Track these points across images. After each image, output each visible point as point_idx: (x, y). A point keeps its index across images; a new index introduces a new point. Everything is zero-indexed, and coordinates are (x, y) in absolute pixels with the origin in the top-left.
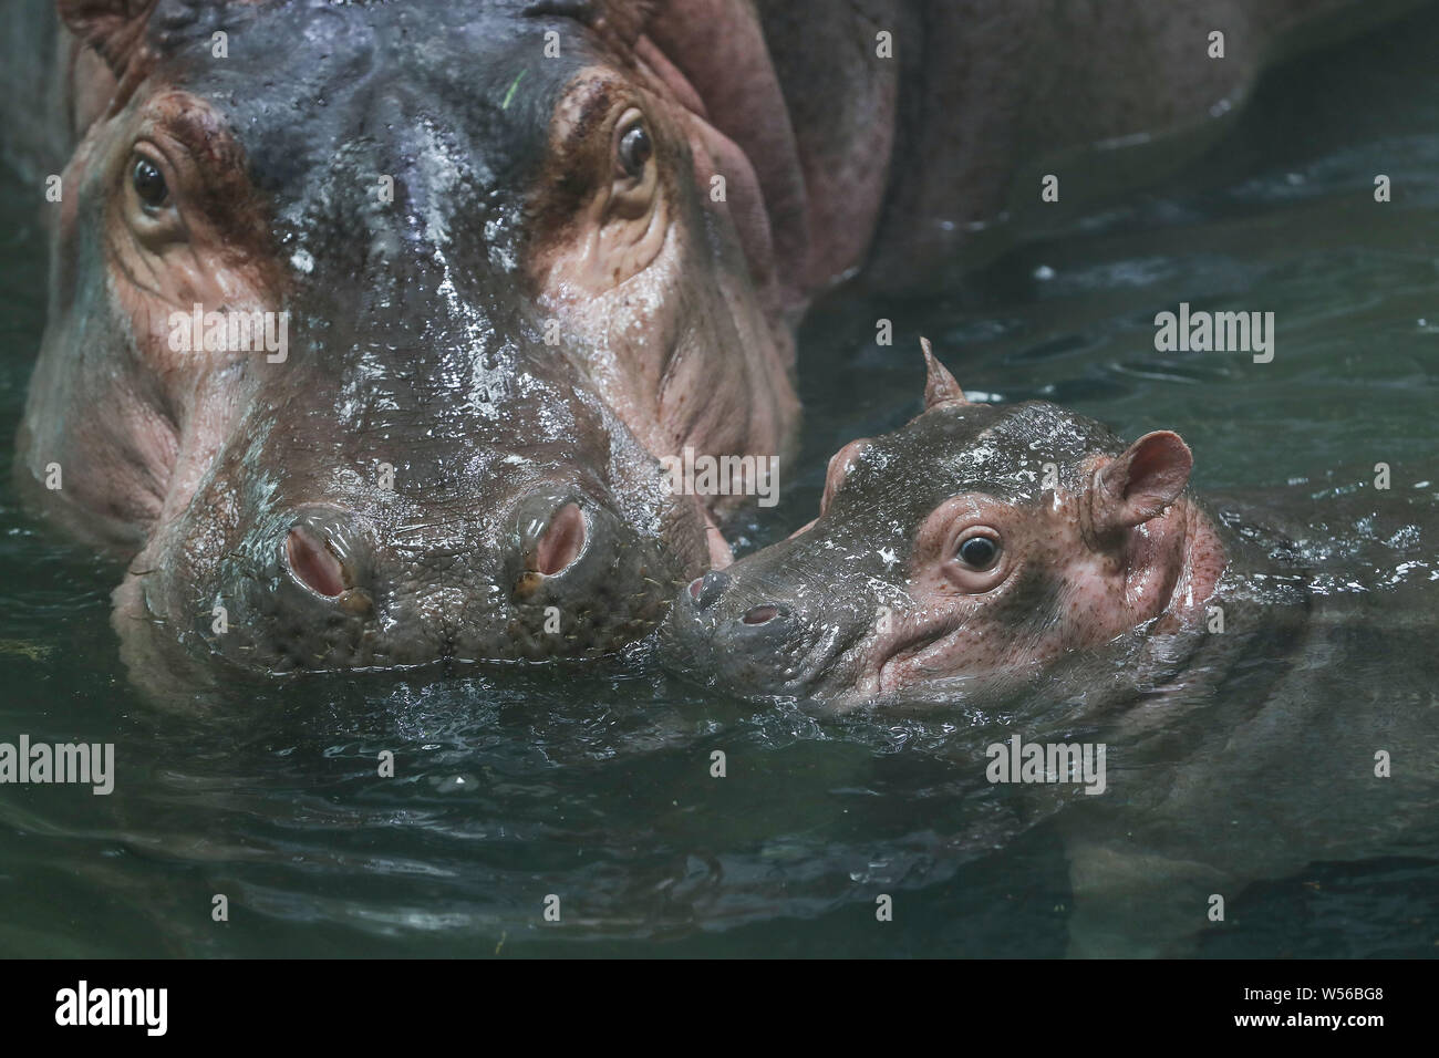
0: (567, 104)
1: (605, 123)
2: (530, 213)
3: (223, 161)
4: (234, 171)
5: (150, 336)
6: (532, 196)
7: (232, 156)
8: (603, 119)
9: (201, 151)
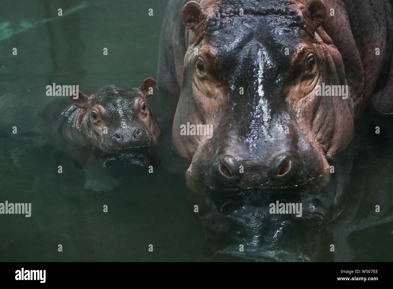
0: (295, 54)
1: (304, 58)
2: (285, 78)
3: (217, 63)
4: (219, 66)
5: (200, 103)
6: (286, 74)
7: (219, 62)
8: (303, 57)
9: (212, 61)
